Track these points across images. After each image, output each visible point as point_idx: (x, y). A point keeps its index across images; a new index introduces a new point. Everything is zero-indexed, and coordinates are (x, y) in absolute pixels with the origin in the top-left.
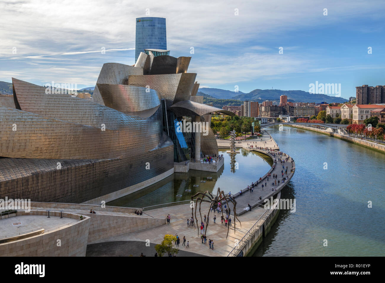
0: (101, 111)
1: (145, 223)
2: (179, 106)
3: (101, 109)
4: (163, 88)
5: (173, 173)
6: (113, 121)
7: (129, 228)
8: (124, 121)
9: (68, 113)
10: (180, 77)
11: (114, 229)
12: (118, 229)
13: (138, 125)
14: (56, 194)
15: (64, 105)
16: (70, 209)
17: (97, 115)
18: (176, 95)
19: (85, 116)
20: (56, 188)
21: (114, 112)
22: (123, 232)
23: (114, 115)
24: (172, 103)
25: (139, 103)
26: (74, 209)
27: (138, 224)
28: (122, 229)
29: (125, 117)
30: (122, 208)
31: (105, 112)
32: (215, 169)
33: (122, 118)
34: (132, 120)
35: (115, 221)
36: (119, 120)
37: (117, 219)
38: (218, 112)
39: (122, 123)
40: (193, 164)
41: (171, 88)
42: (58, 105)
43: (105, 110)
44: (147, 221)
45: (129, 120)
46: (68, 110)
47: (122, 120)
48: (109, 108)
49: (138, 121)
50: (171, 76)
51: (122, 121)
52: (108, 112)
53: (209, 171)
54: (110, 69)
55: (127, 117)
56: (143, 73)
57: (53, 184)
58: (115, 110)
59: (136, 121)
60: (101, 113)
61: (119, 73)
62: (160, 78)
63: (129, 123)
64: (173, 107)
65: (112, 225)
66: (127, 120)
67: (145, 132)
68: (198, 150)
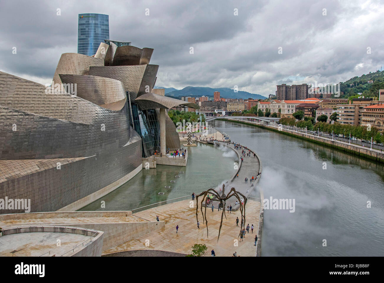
0: (75, 102)
1: (145, 228)
2: (144, 99)
3: (76, 101)
4: (126, 80)
5: (142, 169)
6: (88, 114)
7: (129, 236)
8: (99, 115)
9: (40, 106)
10: (145, 68)
11: (114, 238)
12: (118, 238)
13: (111, 119)
14: (34, 200)
15: (35, 96)
16: (58, 218)
17: (71, 108)
18: (140, 88)
19: (58, 108)
20: (34, 194)
21: (89, 105)
22: (123, 241)
23: (89, 108)
24: (136, 96)
25: (106, 95)
26: (61, 217)
27: (138, 230)
28: (122, 237)
29: (99, 110)
30: (112, 213)
31: (80, 104)
32: (184, 163)
33: (96, 111)
34: (106, 113)
35: (115, 230)
36: (94, 113)
37: (117, 228)
38: (182, 105)
39: (97, 116)
40: (160, 159)
41: (135, 80)
42: (29, 96)
43: (79, 102)
44: (147, 226)
45: (104, 113)
46: (39, 102)
47: (97, 113)
48: (84, 100)
49: (111, 114)
50: (135, 67)
51: (97, 115)
52: (83, 104)
53: (178, 165)
54: (69, 59)
55: (101, 109)
56: (104, 64)
57: (30, 189)
58: (90, 102)
59: (110, 114)
60: (75, 105)
61: (79, 64)
62: (123, 69)
63: (104, 117)
64: (137, 100)
65: (112, 234)
66: (102, 113)
67: (118, 127)
68: (164, 144)
